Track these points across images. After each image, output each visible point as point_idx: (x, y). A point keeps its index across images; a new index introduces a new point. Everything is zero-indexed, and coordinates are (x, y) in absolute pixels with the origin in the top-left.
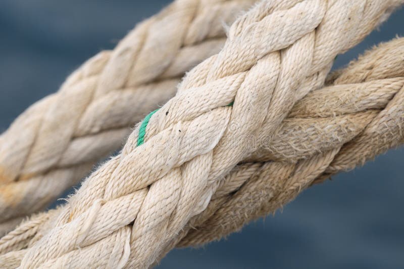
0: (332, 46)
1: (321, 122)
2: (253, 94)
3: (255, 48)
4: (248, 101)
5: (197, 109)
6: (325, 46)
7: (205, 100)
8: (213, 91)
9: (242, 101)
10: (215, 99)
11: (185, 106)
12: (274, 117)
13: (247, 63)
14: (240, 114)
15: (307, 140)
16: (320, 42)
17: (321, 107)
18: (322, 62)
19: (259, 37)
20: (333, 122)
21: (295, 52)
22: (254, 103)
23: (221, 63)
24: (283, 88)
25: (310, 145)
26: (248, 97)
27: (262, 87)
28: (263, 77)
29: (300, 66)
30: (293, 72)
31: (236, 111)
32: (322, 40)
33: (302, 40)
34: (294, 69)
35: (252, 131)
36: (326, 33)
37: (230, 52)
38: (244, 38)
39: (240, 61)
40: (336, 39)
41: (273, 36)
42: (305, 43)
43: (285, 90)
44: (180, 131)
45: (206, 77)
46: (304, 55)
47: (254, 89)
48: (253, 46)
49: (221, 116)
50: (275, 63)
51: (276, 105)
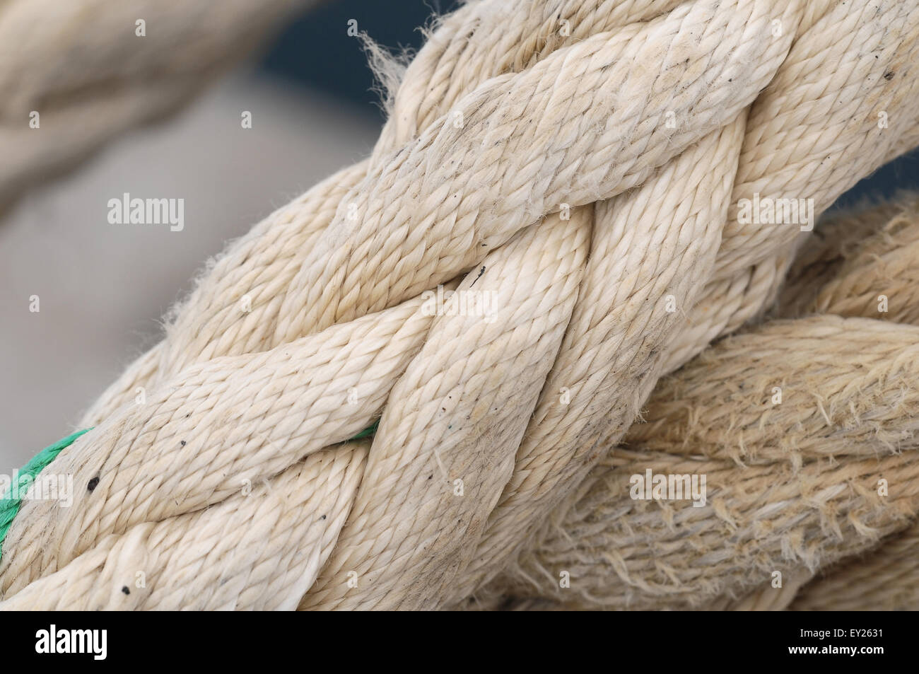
0: (808, 183)
1: (740, 489)
2: (452, 413)
3: (482, 209)
4: (428, 445)
5: (216, 478)
6: (779, 183)
7: (249, 438)
8: (286, 399)
9: (405, 443)
10: (292, 436)
11: (165, 462)
12: (542, 483)
13: (445, 261)
14: (391, 495)
15: (682, 551)
16: (762, 165)
17: (745, 429)
18: (766, 240)
19: (500, 161)
20: (789, 490)
21: (648, 219)
22: (454, 452)
23: (341, 252)
24: (585, 377)
25: (693, 572)
26: (428, 426)
27: (489, 388)
28: (500, 344)
29: (662, 282)
30: (630, 312)
31: (378, 483)
32: (769, 156)
33: (684, 164)
34: (637, 299)
35: (443, 556)
36: (787, 128)
37: (381, 209)
38: (440, 163)
39: (415, 257)
40: (827, 156)
41: (556, 160)
42: (696, 177)
43: (592, 383)
44: (126, 591)
45: (282, 291)
46: (685, 232)
47: (456, 393)
48: (472, 200)
49: (310, 506)
50: (562, 269)
51: (551, 441)
